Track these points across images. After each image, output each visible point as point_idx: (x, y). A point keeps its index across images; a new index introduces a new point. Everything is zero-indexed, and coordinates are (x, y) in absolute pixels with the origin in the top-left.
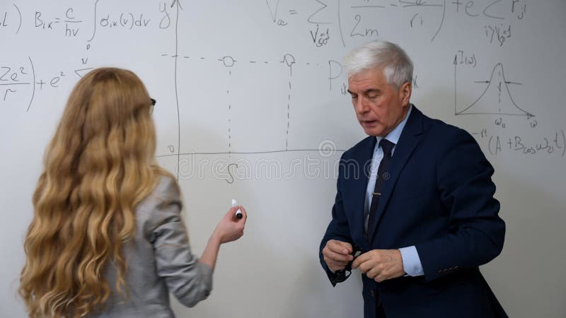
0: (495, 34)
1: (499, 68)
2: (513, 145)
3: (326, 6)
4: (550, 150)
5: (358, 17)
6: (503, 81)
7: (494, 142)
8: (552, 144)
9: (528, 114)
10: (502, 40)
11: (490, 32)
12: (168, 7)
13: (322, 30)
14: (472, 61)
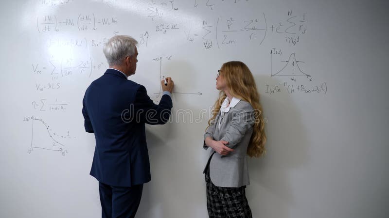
0: (291, 41)
1: (293, 56)
2: (300, 89)
3: (210, 32)
4: (319, 91)
5: (225, 36)
6: (295, 62)
7: (290, 87)
8: (319, 88)
9: (308, 75)
10: (294, 43)
11: (288, 40)
12: (143, 36)
13: (209, 42)
14: (280, 53)
